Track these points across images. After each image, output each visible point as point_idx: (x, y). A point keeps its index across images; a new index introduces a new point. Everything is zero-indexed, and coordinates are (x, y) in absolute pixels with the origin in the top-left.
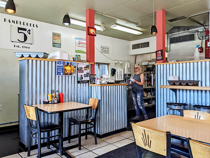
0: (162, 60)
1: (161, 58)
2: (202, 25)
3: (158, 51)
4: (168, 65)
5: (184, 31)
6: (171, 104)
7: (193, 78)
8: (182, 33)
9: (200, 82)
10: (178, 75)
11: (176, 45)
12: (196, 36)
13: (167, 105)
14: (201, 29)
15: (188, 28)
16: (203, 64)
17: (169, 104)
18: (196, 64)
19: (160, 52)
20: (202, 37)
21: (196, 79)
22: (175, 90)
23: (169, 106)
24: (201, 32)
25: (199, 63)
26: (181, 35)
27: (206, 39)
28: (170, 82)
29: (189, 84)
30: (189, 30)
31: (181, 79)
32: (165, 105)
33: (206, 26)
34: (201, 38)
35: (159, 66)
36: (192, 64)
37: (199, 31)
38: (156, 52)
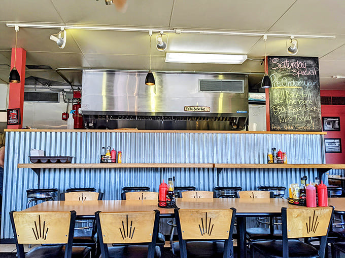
0: (19, 124)
1: (15, 121)
2: (70, 83)
3: (12, 110)
4: (28, 133)
5: (43, 86)
6: (34, 191)
7: (64, 154)
8: (40, 89)
9: (73, 159)
10: (43, 148)
11: (31, 105)
12: (61, 97)
13: (28, 193)
14: (67, 88)
15: (50, 83)
16: (78, 135)
17: (31, 192)
18: (69, 134)
19: (15, 112)
20: (69, 99)
21: (68, 155)
22: (37, 171)
23: (31, 194)
24: (68, 93)
25: (74, 134)
26: (38, 90)
27: (74, 104)
28: (32, 159)
29: (61, 161)
30: (51, 87)
31: (47, 155)
32: (25, 194)
33: (73, 86)
34: (67, 100)
35: (12, 133)
36: (64, 134)
37: (65, 90)
38: (8, 111)
